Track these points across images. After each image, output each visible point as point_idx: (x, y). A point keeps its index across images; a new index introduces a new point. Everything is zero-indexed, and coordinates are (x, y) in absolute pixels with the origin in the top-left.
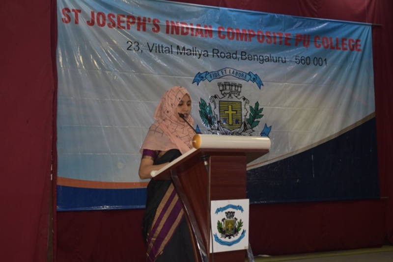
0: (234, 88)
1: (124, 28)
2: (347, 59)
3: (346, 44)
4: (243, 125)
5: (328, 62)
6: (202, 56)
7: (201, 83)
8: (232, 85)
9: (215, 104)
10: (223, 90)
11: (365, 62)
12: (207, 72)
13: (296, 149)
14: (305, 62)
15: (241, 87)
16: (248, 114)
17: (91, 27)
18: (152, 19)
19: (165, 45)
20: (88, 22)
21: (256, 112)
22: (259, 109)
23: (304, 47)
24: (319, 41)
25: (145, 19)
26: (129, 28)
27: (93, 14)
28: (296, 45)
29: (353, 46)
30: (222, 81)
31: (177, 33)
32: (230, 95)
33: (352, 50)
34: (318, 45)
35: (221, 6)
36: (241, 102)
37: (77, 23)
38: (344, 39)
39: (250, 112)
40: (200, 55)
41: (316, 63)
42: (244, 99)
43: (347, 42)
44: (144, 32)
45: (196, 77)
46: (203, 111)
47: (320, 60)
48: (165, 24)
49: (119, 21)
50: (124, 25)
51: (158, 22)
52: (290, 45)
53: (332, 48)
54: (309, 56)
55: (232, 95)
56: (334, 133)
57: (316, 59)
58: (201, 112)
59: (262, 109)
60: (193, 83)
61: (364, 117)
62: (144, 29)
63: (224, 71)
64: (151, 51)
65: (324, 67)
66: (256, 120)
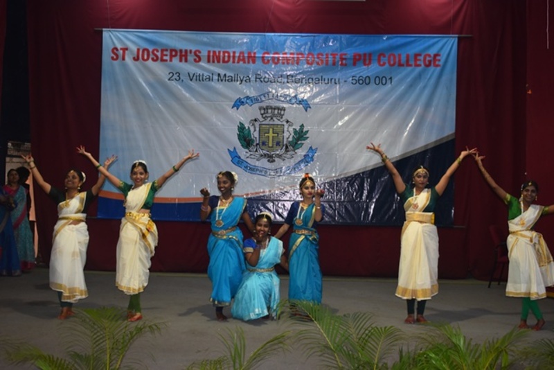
0: (276, 111)
1: (166, 60)
2: (420, 76)
3: (420, 60)
4: (284, 147)
5: (394, 80)
6: (244, 82)
7: (241, 107)
8: (275, 109)
9: (255, 128)
10: (264, 113)
11: (444, 78)
12: (248, 98)
13: (346, 172)
14: (365, 81)
15: (284, 110)
16: (291, 137)
17: (137, 62)
18: (193, 50)
19: (206, 74)
20: (134, 59)
21: (300, 135)
22: (304, 131)
23: (364, 67)
24: (384, 60)
25: (186, 51)
26: (171, 60)
27: (138, 50)
28: (354, 64)
29: (430, 61)
30: (264, 105)
31: (219, 62)
32: (272, 118)
33: (428, 66)
34: (382, 63)
35: (268, 32)
36: (283, 125)
37: (124, 59)
38: (416, 55)
39: (293, 134)
40: (242, 81)
41: (377, 82)
42: (287, 122)
43: (422, 58)
44: (186, 63)
45: (236, 102)
46: (242, 134)
47: (384, 79)
48: (206, 54)
49: (163, 55)
50: (167, 58)
51: (200, 52)
52: (346, 65)
53: (401, 65)
54: (369, 75)
55: (274, 118)
56: (397, 155)
57: (377, 79)
58: (239, 135)
59: (307, 131)
60: (233, 107)
61: (439, 138)
62: (186, 61)
63: (267, 96)
64: (191, 80)
65: (389, 86)
66: (299, 142)
